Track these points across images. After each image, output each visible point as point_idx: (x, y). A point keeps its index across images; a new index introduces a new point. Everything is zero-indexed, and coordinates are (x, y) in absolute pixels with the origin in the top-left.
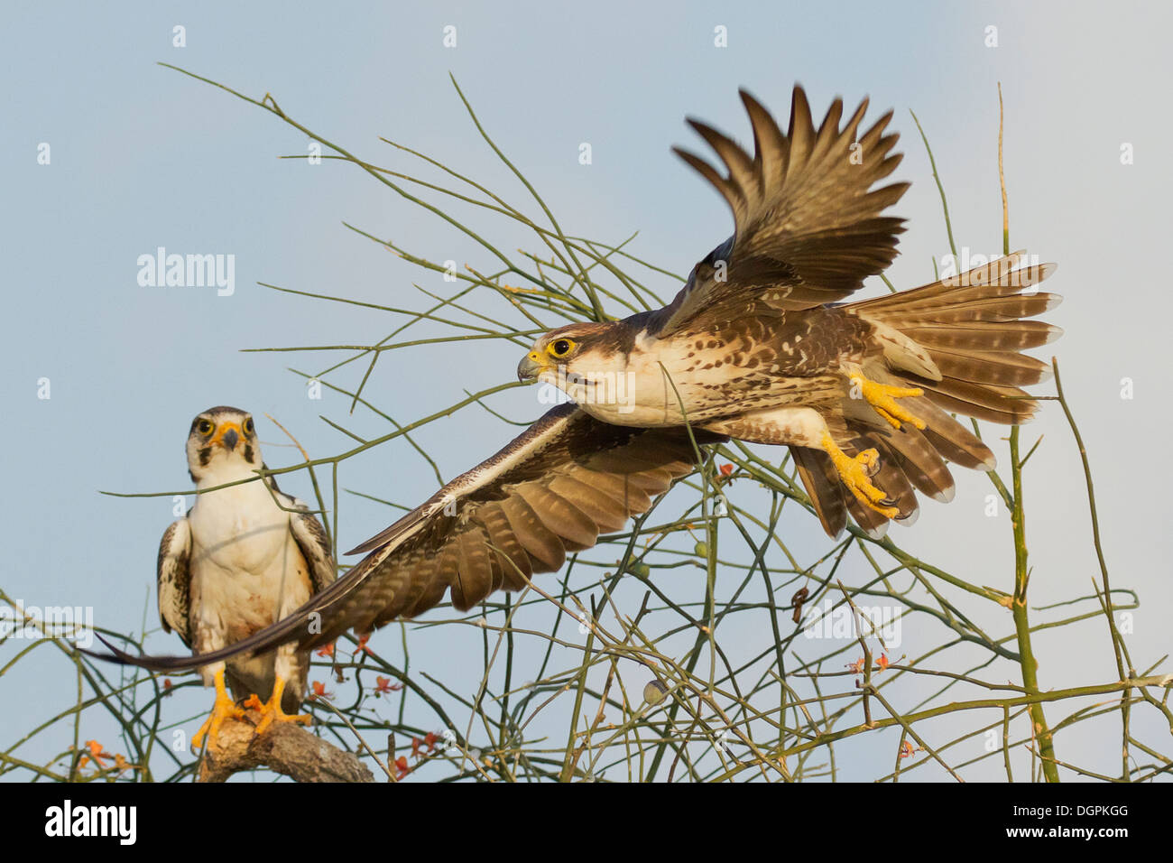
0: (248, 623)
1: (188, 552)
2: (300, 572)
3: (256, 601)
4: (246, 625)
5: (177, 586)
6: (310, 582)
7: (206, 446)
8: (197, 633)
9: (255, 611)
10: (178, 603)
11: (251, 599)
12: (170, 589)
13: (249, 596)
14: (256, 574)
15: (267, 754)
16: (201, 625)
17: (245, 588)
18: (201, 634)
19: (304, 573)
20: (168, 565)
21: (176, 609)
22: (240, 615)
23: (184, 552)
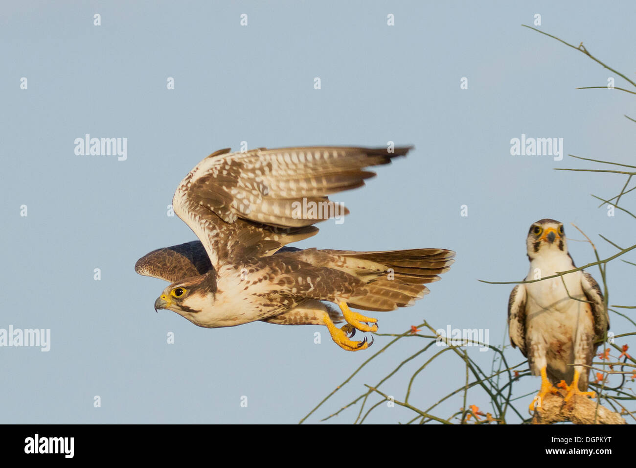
0: (558, 341)
1: (524, 302)
2: (587, 312)
3: (563, 328)
4: (557, 343)
5: (519, 321)
6: (593, 317)
7: (538, 241)
8: (531, 348)
9: (562, 334)
10: (519, 330)
11: (560, 327)
12: (515, 322)
13: (559, 325)
14: (562, 313)
15: (570, 413)
16: (533, 343)
17: (557, 320)
18: (533, 348)
19: (590, 312)
20: (515, 309)
21: (519, 334)
22: (554, 337)
23: (522, 302)
